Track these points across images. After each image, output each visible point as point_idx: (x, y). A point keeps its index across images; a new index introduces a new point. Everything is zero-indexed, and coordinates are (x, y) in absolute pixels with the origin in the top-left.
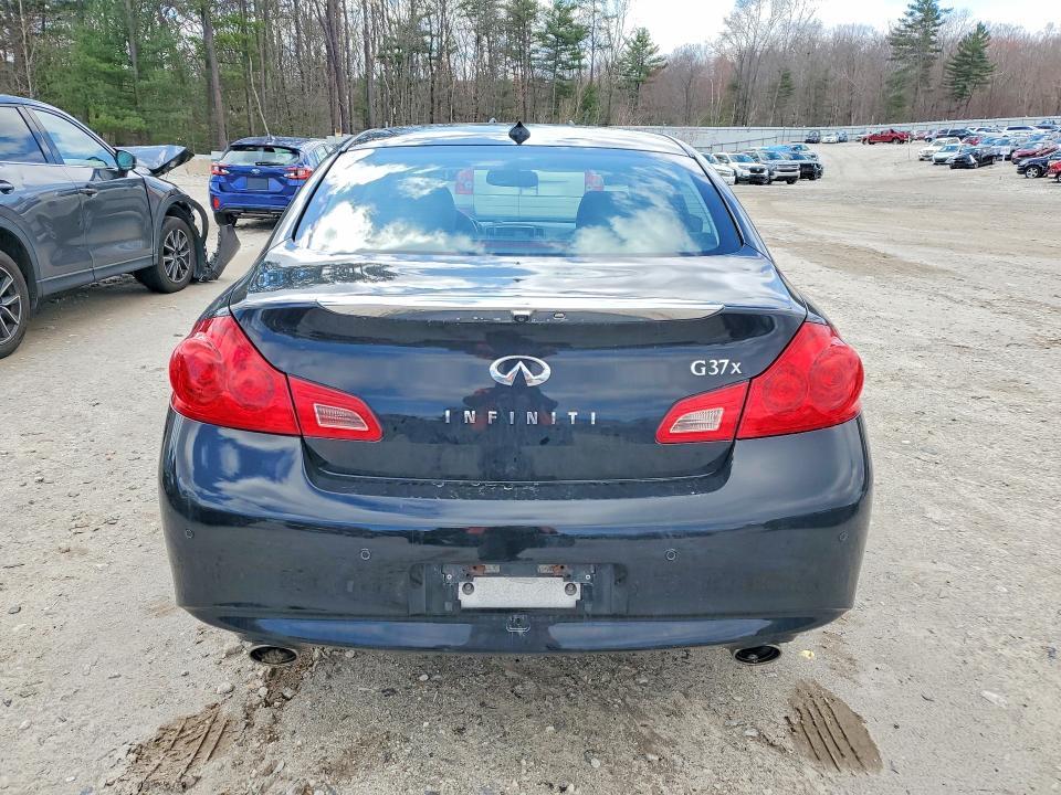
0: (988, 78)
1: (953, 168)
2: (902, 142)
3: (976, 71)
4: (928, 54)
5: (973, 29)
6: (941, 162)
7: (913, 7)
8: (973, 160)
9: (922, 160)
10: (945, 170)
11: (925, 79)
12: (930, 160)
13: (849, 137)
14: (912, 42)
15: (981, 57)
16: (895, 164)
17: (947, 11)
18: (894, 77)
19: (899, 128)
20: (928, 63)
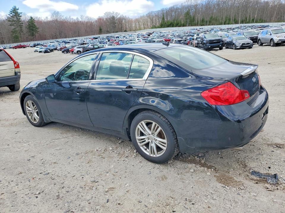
0: (38, 30)
1: (45, 53)
2: (24, 48)
3: (34, 29)
4: (20, 24)
5: (29, 18)
6: (40, 52)
7: (11, 11)
8: (49, 51)
9: (35, 52)
10: (43, 54)
11: (21, 31)
12: (38, 51)
13: (6, 47)
14: (13, 21)
15: (34, 25)
16: (28, 53)
17: (21, 13)
18: (13, 30)
19: (22, 44)
20: (21, 26)
